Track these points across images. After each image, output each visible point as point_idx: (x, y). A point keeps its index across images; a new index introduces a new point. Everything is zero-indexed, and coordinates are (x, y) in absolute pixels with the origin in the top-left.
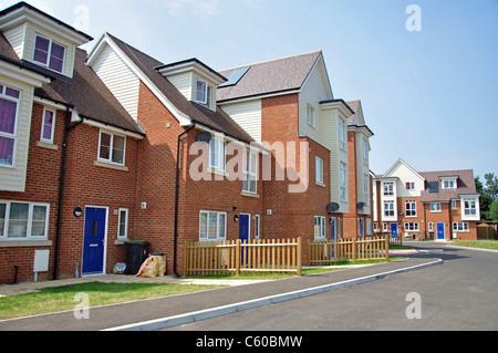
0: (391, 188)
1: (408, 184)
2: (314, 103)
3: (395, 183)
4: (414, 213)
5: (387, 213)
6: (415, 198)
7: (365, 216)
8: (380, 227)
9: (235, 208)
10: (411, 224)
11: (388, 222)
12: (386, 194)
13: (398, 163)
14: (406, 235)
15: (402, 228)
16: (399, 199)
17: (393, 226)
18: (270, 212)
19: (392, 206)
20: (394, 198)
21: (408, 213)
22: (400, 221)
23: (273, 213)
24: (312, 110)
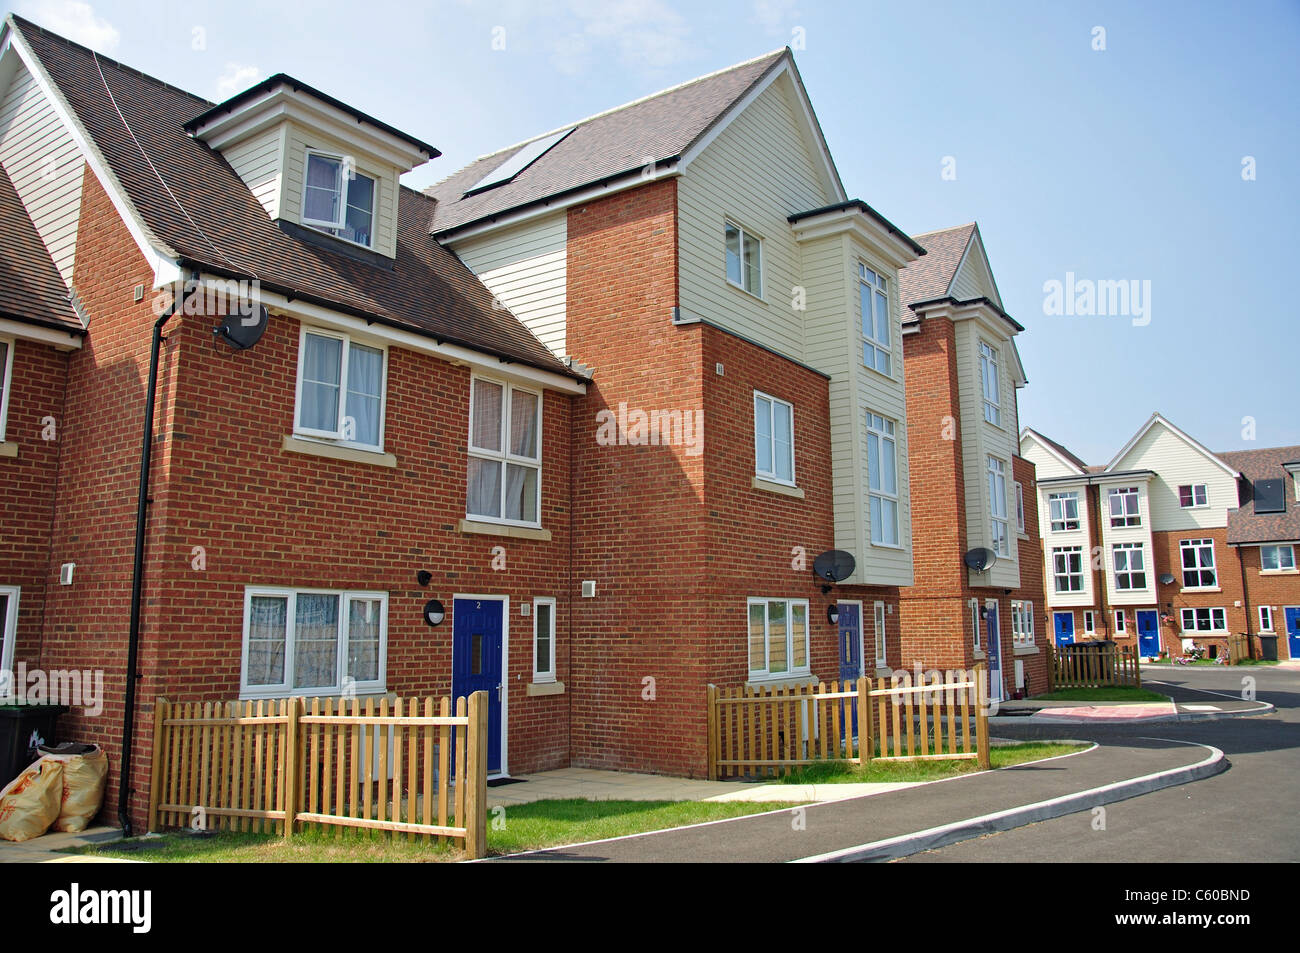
0: (1132, 505)
1: (1185, 490)
2: (764, 217)
3: (1143, 487)
4: (1208, 578)
5: (1123, 582)
6: (1209, 534)
7: (1004, 594)
8: (1105, 623)
9: (424, 578)
10: (1203, 613)
11: (1129, 608)
12: (1118, 522)
13: (1152, 428)
14: (1187, 645)
15: (1175, 627)
16: (1159, 539)
17: (1146, 620)
18: (590, 587)
19: (1137, 560)
20: (1143, 534)
21: (1191, 580)
22: (1165, 604)
23: (602, 593)
24: (752, 241)
